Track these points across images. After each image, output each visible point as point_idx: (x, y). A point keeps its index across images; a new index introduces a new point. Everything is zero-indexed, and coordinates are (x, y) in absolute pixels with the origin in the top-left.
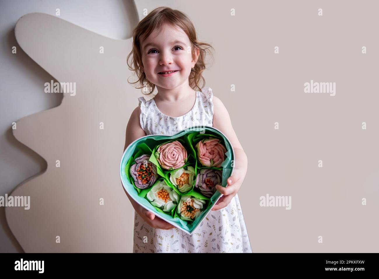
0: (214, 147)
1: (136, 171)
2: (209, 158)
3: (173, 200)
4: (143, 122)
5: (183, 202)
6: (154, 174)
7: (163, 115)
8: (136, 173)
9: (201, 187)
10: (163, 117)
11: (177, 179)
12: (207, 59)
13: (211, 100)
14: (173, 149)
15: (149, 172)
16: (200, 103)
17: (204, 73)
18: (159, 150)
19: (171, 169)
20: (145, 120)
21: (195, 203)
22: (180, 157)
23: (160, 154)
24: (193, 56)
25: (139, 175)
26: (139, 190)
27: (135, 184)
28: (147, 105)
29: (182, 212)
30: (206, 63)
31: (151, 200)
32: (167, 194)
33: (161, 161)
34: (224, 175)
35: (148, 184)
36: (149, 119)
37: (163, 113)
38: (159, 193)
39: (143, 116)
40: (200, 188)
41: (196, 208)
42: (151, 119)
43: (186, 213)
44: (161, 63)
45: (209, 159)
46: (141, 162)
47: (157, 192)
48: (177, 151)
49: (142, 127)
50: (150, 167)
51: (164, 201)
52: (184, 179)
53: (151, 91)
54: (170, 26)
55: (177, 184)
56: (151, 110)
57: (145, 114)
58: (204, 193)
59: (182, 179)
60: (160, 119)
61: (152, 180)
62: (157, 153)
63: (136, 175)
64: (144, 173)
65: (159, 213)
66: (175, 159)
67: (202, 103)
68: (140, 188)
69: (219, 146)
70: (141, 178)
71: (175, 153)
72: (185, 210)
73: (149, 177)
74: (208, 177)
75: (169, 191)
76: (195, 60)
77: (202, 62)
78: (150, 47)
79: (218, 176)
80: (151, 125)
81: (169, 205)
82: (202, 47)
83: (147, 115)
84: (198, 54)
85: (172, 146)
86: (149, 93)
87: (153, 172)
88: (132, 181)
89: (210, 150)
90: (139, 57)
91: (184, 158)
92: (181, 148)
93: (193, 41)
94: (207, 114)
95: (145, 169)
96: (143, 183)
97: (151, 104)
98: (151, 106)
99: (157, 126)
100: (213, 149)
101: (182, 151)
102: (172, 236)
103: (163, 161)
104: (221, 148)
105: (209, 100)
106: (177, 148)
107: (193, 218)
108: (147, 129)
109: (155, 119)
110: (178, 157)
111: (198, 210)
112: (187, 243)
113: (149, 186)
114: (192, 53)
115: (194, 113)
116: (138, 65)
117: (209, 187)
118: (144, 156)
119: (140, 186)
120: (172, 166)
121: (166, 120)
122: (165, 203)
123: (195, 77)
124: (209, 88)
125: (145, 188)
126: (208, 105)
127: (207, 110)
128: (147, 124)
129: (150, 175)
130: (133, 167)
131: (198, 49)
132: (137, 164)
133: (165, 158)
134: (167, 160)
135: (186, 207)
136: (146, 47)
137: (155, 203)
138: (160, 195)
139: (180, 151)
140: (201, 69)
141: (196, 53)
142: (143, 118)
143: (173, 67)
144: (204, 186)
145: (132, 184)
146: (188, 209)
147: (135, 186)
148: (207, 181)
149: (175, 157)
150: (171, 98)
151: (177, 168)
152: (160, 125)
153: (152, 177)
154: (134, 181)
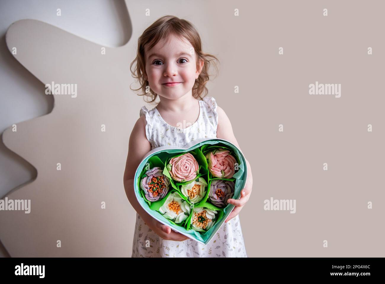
0: (224, 159)
1: (147, 184)
2: (220, 169)
3: (185, 211)
4: (149, 133)
5: (195, 213)
6: (165, 186)
7: (169, 126)
8: (147, 186)
9: (212, 197)
10: (169, 128)
11: (188, 191)
12: (211, 71)
13: (215, 110)
14: (185, 161)
15: (161, 185)
16: (205, 114)
17: (208, 84)
18: (171, 162)
19: (184, 182)
20: (151, 131)
21: (208, 214)
22: (192, 169)
23: (172, 167)
24: (198, 67)
25: (150, 188)
26: (150, 203)
27: (145, 197)
28: (151, 115)
29: (193, 223)
30: (209, 75)
31: (163, 212)
32: (178, 205)
33: (174, 173)
34: (237, 185)
35: (159, 196)
36: (155, 130)
37: (168, 123)
38: (169, 205)
39: (149, 127)
40: (211, 199)
41: (208, 219)
42: (157, 130)
43: (198, 224)
44: (165, 74)
45: (220, 171)
46: (152, 175)
47: (168, 204)
48: (189, 164)
49: (148, 138)
50: (162, 179)
51: (175, 213)
52: (196, 190)
53: (153, 99)
54: (177, 36)
55: (188, 196)
56: (156, 121)
57: (150, 125)
58: (216, 203)
59: (194, 191)
60: (167, 130)
61: (164, 193)
62: (169, 165)
63: (147, 188)
64: (155, 186)
65: (174, 226)
66: (188, 172)
67: (206, 114)
68: (151, 201)
69: (229, 157)
70: (152, 191)
71: (188, 166)
72: (197, 220)
73: (160, 190)
74: (219, 188)
75: (180, 203)
76: (199, 71)
77: (206, 73)
78: (155, 58)
79: (228, 186)
80: (157, 136)
81: (181, 217)
82: (207, 58)
83: (152, 126)
84: (202, 65)
85: (184, 158)
86: (152, 100)
87: (164, 185)
88: (142, 194)
89: (221, 161)
90: (143, 65)
91: (196, 169)
92: (193, 161)
93: (198, 52)
94: (212, 125)
95: (156, 182)
96: (154, 196)
97: (155, 114)
98: (156, 116)
99: (163, 137)
100: (224, 161)
101: (194, 163)
102: (178, 246)
103: (176, 173)
104: (231, 160)
105: (214, 110)
106: (189, 160)
107: (205, 229)
108: (153, 140)
109: (161, 130)
110: (191, 170)
111: (211, 220)
112: (192, 251)
113: (160, 198)
114: (196, 64)
115: (200, 124)
116: (142, 73)
117: (220, 198)
118: (156, 169)
119: (151, 199)
120: (184, 178)
121: (173, 131)
122: (177, 215)
123: (198, 88)
124: (211, 98)
125: (156, 200)
126: (212, 115)
127: (212, 121)
128: (153, 135)
129: (161, 188)
130: (144, 180)
131: (203, 60)
132: (148, 177)
133: (178, 170)
134: (179, 172)
135: (197, 218)
136: (150, 56)
137: (168, 216)
138: (171, 207)
139: (192, 163)
140: (205, 80)
141: (200, 64)
142: (148, 129)
143: (177, 79)
144: (215, 196)
145: (142, 197)
146: (200, 220)
147: (146, 199)
148: (218, 192)
149: (188, 170)
150: (177, 108)
151: (190, 180)
152: (167, 137)
153: (164, 190)
154: (145, 194)
